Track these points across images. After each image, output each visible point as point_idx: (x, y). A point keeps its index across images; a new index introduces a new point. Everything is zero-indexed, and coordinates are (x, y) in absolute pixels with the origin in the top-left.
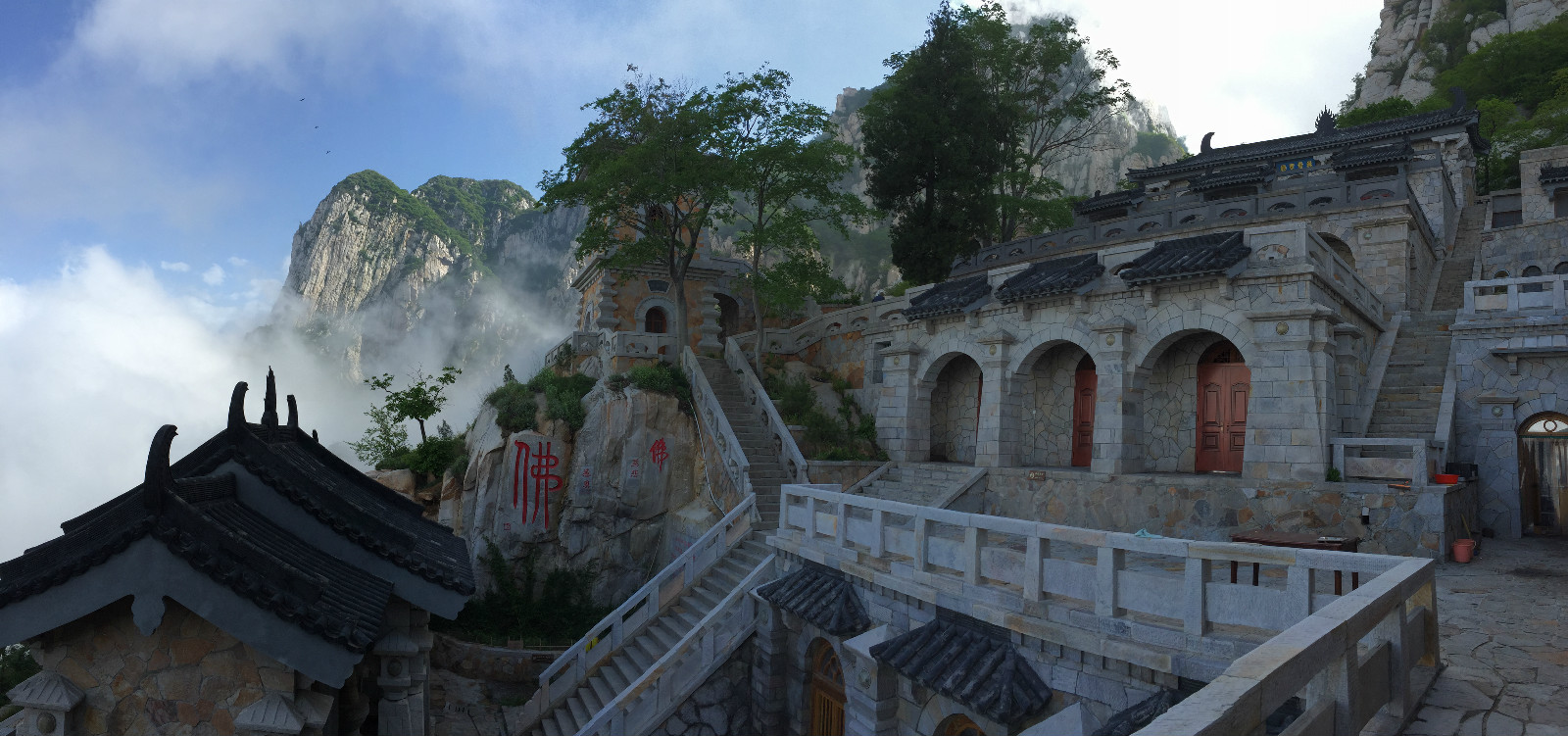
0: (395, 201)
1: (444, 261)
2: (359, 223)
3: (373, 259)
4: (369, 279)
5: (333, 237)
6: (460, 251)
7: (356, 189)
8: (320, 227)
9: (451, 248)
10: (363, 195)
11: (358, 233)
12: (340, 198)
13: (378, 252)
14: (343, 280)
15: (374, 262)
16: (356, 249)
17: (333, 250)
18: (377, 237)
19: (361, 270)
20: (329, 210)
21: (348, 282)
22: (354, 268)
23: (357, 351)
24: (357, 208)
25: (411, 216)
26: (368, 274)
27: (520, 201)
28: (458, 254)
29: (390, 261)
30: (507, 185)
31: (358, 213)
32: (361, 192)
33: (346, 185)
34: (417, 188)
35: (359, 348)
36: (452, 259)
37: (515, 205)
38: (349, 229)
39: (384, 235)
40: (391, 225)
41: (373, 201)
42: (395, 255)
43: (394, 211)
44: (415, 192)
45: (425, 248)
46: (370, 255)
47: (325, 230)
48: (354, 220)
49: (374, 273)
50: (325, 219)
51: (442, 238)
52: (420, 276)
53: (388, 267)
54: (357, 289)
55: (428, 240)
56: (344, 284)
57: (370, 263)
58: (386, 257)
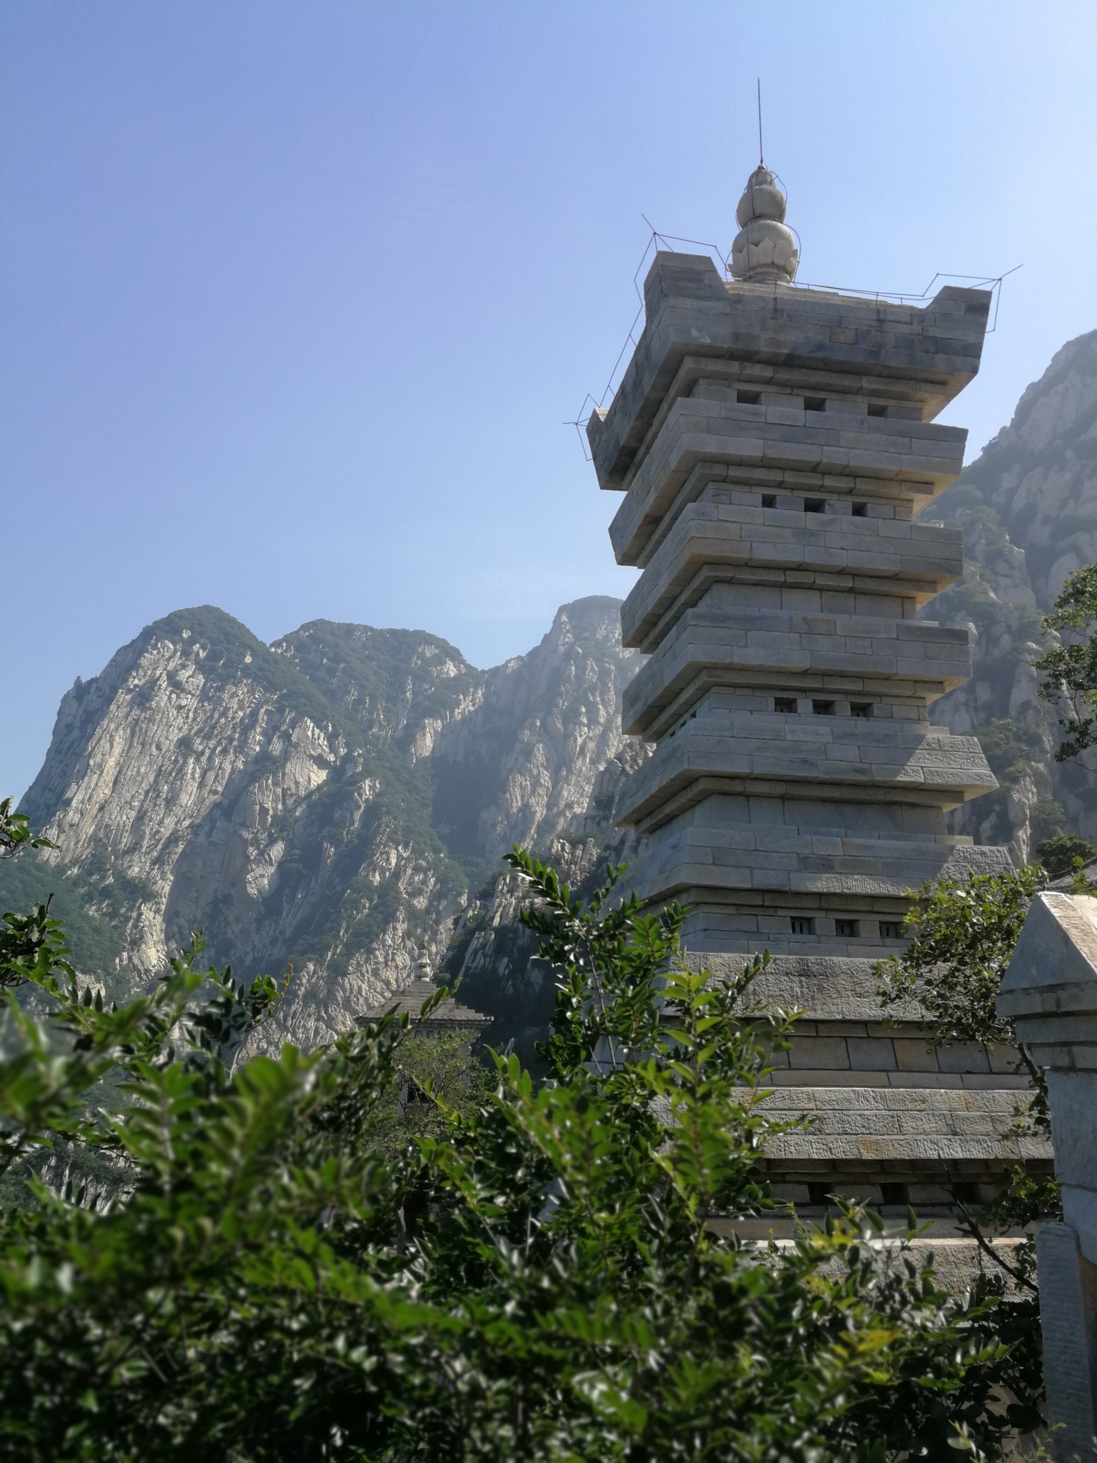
0: (248, 659)
1: (320, 762)
2: (183, 690)
3: (203, 753)
4: (192, 787)
5: (136, 712)
6: (347, 745)
7: (185, 635)
8: (114, 691)
9: (331, 738)
10: (196, 647)
11: (180, 708)
12: (155, 647)
13: (212, 743)
14: (145, 786)
15: (204, 759)
16: (175, 736)
17: (133, 735)
18: (212, 717)
19: (181, 771)
20: (136, 666)
21: (155, 787)
22: (168, 766)
23: (157, 911)
24: (184, 667)
25: (270, 687)
26: (193, 778)
27: (443, 663)
28: (343, 751)
29: (231, 756)
30: (423, 638)
31: (184, 675)
32: (192, 641)
33: (168, 627)
34: (281, 637)
35: (163, 907)
36: (332, 758)
37: (434, 671)
38: (165, 698)
39: (224, 714)
40: (238, 698)
41: (213, 656)
42: (240, 750)
43: (246, 676)
44: (277, 644)
45: (286, 737)
46: (198, 745)
47: (123, 697)
48: (176, 686)
49: (203, 775)
50: (126, 680)
51: (318, 724)
52: (275, 784)
53: (228, 767)
54: (171, 801)
55: (293, 725)
56: (147, 793)
57: (198, 760)
58: (225, 752)
